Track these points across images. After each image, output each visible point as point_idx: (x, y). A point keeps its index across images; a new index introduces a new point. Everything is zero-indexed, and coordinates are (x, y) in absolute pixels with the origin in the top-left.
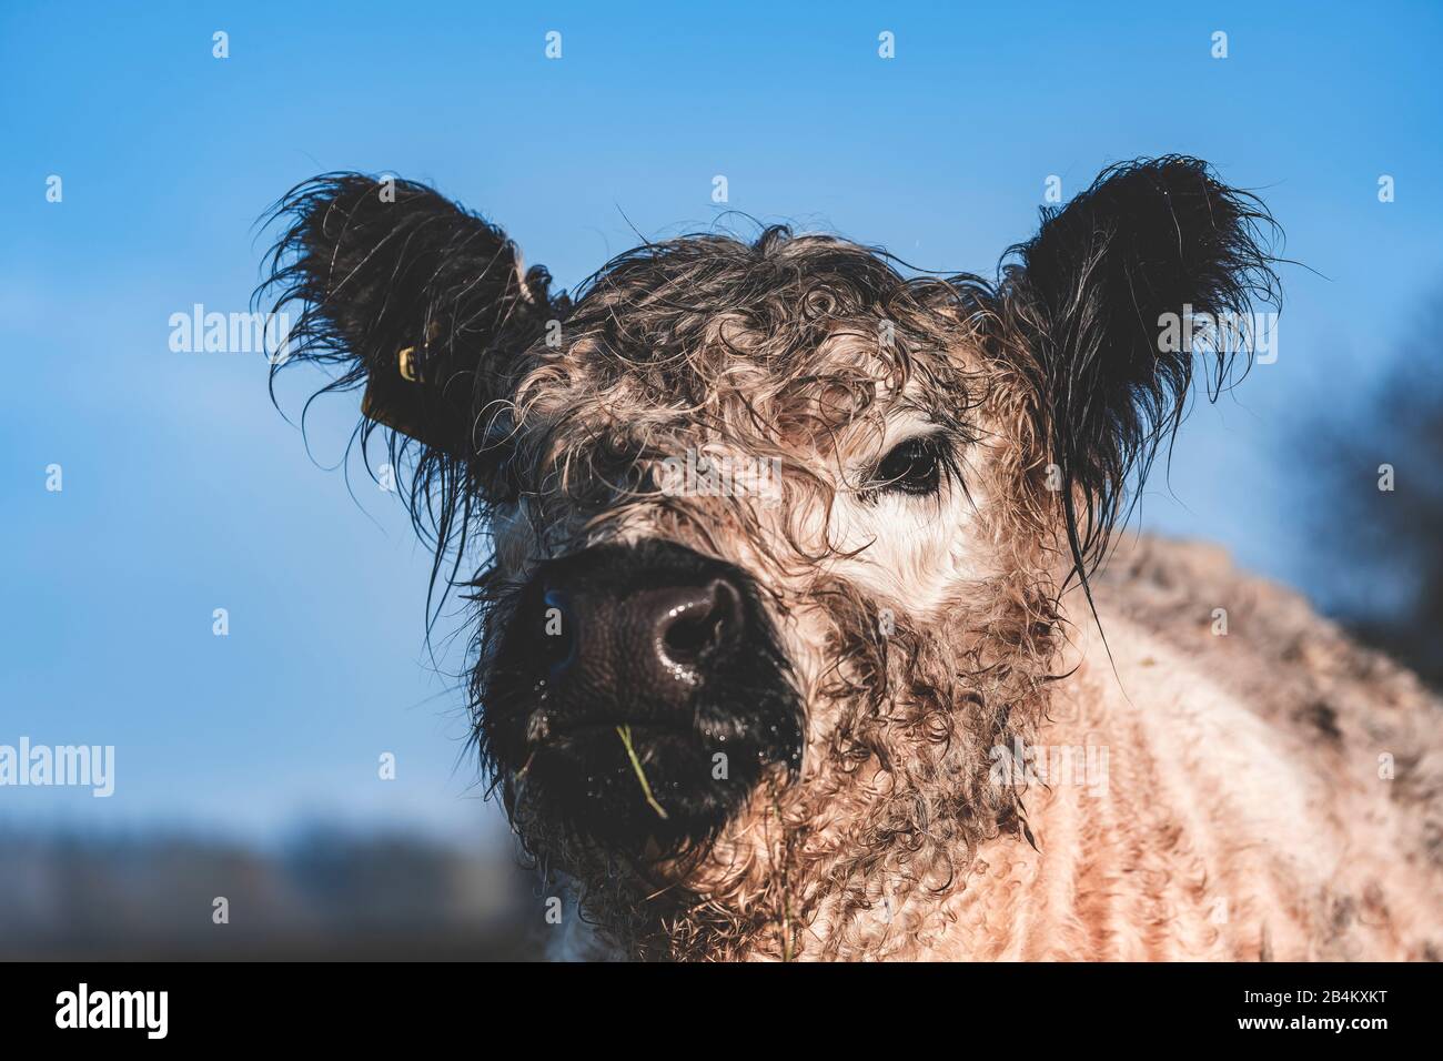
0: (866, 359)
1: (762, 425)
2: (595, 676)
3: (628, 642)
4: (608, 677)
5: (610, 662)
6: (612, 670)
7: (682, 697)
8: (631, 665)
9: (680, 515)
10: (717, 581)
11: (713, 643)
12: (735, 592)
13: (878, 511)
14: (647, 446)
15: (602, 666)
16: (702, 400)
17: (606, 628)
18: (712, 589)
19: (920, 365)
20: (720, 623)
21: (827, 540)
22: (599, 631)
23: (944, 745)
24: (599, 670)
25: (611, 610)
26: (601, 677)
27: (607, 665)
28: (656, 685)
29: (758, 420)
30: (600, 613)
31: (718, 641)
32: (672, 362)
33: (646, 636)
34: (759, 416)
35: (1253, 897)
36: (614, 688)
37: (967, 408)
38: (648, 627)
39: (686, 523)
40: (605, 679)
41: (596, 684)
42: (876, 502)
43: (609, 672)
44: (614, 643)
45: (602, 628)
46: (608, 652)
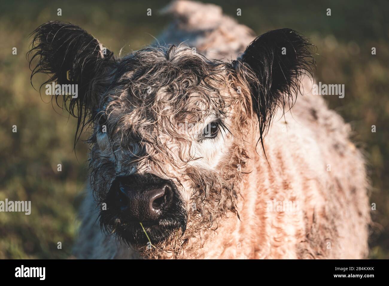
0: (199, 102)
1: (173, 126)
2: (134, 213)
3: (143, 205)
4: (137, 213)
5: (138, 209)
6: (138, 211)
7: (157, 218)
8: (143, 211)
9: (154, 163)
10: (165, 186)
11: (164, 202)
12: (170, 188)
13: (202, 144)
14: (144, 138)
15: (136, 211)
16: (157, 119)
17: (137, 201)
18: (164, 189)
19: (213, 101)
20: (166, 196)
21: (190, 154)
22: (135, 202)
23: (219, 202)
24: (135, 211)
25: (138, 196)
26: (135, 213)
27: (137, 210)
28: (150, 216)
29: (172, 125)
30: (135, 197)
31: (165, 201)
32: (148, 106)
33: (147, 204)
34: (172, 124)
35: (312, 195)
36: (139, 216)
37: (224, 107)
38: (148, 202)
39: (156, 165)
40: (136, 213)
41: (134, 215)
42: (202, 142)
43: (137, 212)
44: (139, 205)
45: (136, 201)
46: (137, 207)
